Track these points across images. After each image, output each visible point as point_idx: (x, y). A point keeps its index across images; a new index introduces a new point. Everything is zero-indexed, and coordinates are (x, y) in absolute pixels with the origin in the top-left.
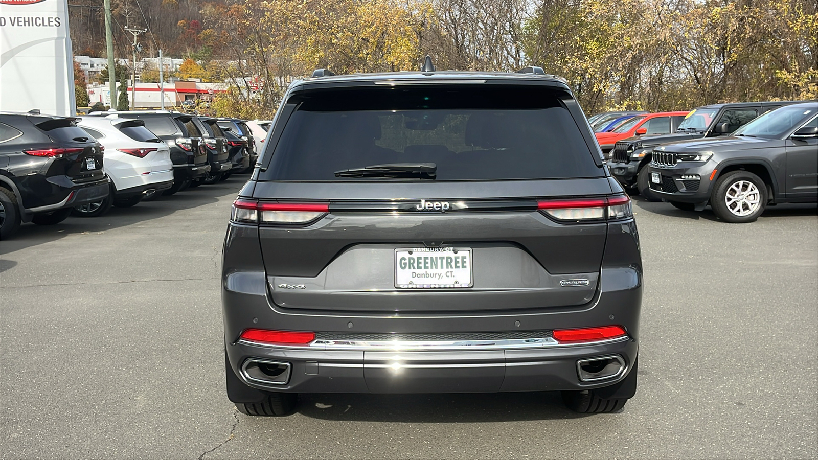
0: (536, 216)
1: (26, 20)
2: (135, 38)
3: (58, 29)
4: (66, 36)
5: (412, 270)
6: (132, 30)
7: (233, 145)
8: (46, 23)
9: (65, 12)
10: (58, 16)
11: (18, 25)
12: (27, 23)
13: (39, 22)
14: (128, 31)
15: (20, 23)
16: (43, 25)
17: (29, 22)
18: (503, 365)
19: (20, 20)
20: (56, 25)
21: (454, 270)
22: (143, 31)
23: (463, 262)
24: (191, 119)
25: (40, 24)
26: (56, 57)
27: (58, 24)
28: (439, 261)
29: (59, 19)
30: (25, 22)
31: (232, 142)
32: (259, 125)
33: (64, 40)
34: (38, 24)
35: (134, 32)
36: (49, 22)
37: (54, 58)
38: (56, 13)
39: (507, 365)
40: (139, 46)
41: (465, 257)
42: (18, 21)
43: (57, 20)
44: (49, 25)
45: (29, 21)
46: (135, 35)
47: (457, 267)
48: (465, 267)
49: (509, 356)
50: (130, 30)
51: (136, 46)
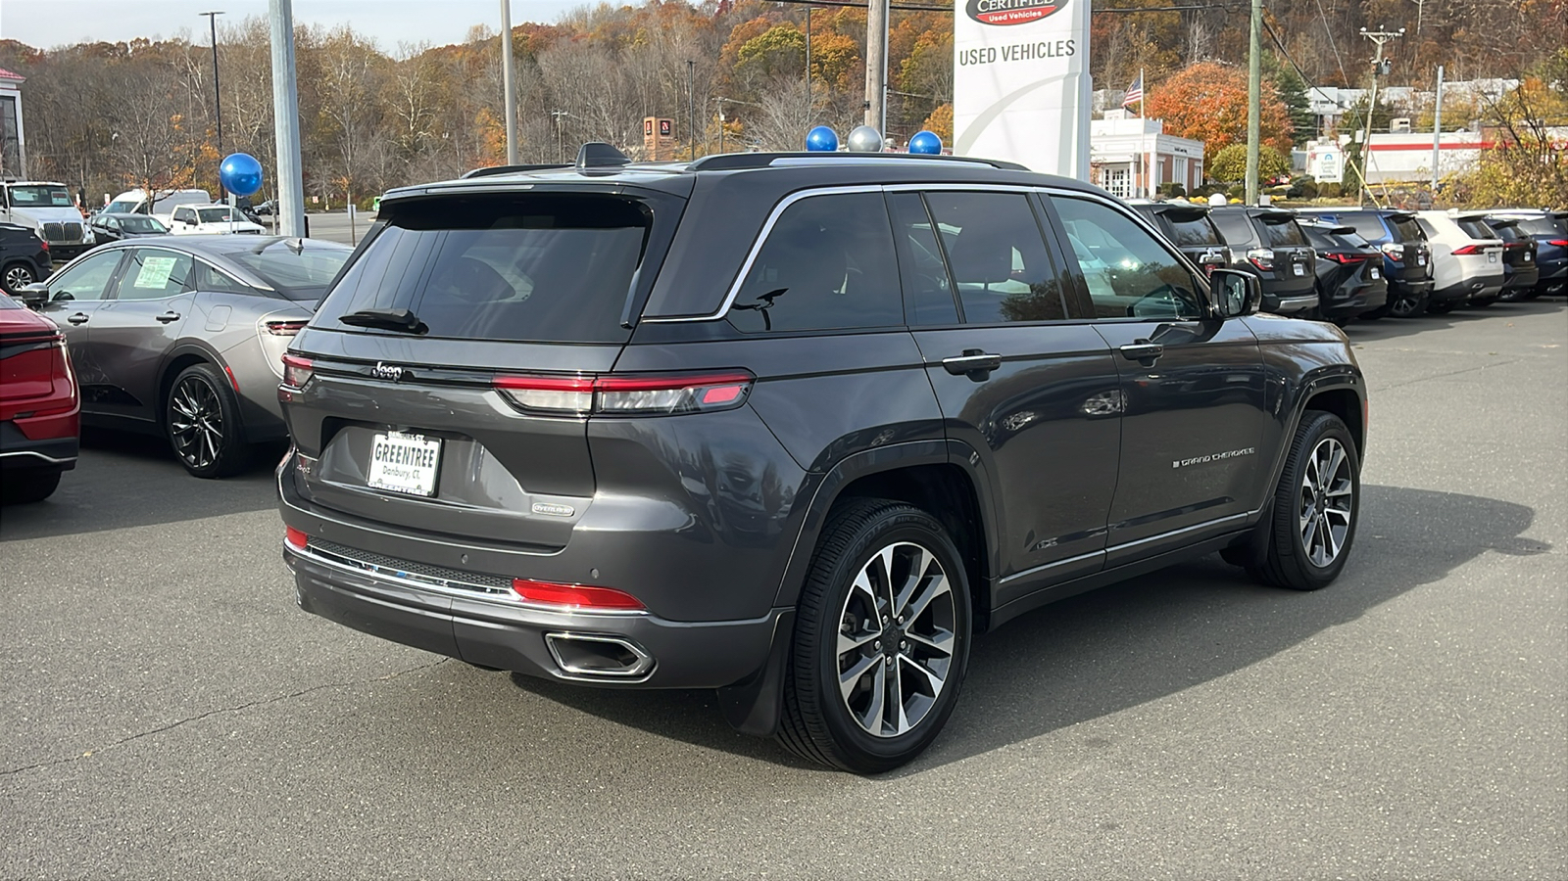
0: (492, 399)
1: (1025, 49)
2: (1380, 50)
3: (1070, 60)
4: (1080, 71)
5: (385, 463)
6: (1376, 34)
7: (1343, 261)
8: (1053, 51)
9: (1084, 30)
10: (1072, 36)
11: (1013, 59)
12: (1025, 54)
13: (1044, 50)
14: (1367, 37)
15: (1016, 56)
16: (1049, 56)
17: (1030, 51)
18: (449, 618)
19: (1016, 49)
20: (1067, 53)
21: (421, 468)
22: (1396, 34)
23: (431, 458)
24: (1206, 215)
25: (1044, 54)
26: (1063, 108)
27: (1070, 52)
28: (411, 452)
29: (1073, 42)
30: (1023, 52)
31: (1340, 256)
32: (1453, 219)
33: (1077, 78)
34: (1041, 55)
35: (1377, 37)
36: (1058, 48)
37: (1060, 110)
38: (1070, 33)
39: (456, 619)
40: (1386, 64)
41: (432, 452)
42: (1014, 52)
43: (1070, 44)
44: (1058, 55)
45: (1028, 51)
46: (1380, 43)
47: (424, 465)
48: (430, 466)
49: (455, 607)
50: (1370, 34)
51: (1379, 64)
